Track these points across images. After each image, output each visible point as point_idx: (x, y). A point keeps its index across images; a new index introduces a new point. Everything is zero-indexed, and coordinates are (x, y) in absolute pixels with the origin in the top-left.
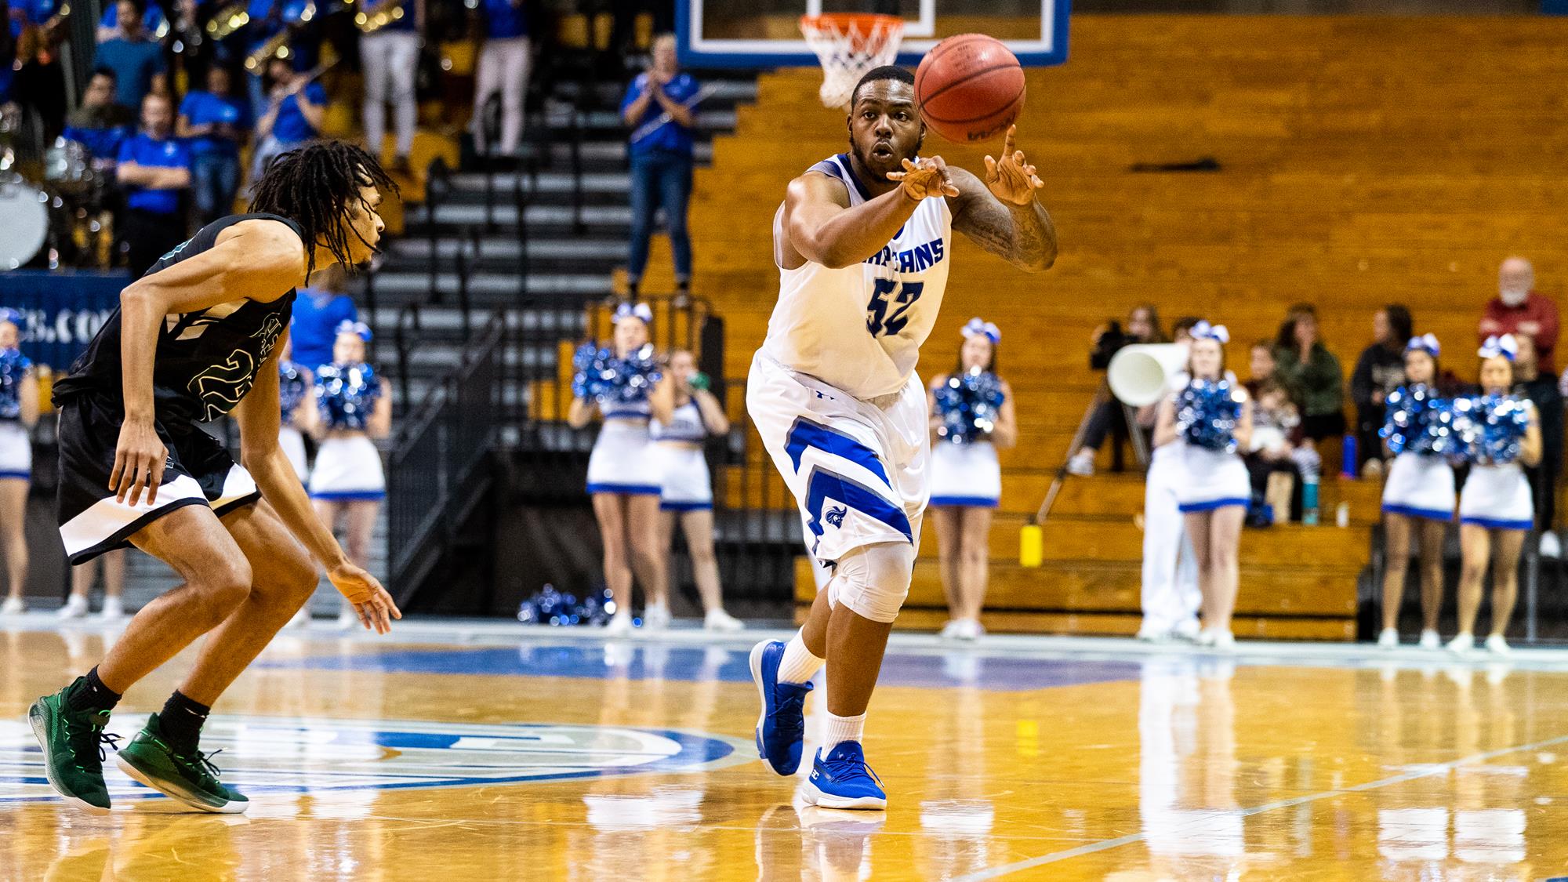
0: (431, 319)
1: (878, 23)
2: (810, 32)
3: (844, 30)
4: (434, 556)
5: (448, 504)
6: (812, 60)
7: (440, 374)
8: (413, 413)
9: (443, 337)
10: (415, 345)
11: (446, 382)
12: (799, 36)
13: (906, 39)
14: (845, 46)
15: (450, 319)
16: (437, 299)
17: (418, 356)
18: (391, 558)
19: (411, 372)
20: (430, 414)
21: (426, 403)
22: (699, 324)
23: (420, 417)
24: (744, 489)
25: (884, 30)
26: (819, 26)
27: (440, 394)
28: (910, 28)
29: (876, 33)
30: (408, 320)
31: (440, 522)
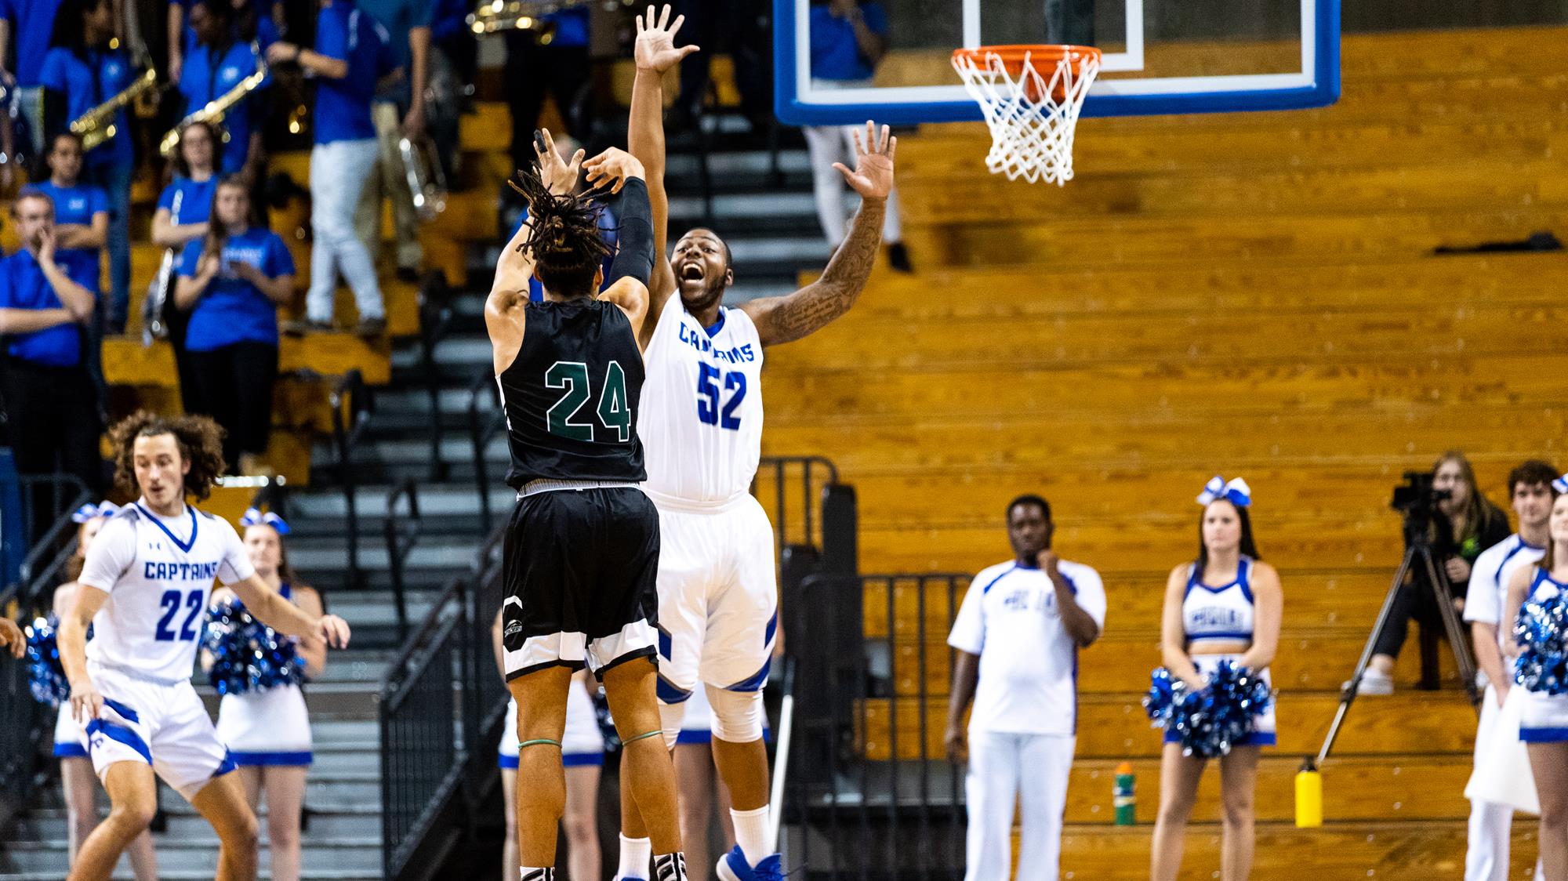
0: (433, 503)
1: (1068, 54)
2: (968, 72)
3: (1015, 67)
4: (450, 841)
5: (467, 765)
6: (971, 112)
7: (451, 581)
8: (413, 637)
9: (451, 529)
10: (412, 543)
11: (460, 592)
12: (954, 79)
13: (1103, 76)
14: (1017, 90)
15: (465, 502)
16: (443, 475)
17: (420, 557)
18: (387, 847)
19: (407, 579)
20: (438, 638)
21: (432, 623)
22: (819, 494)
23: (421, 644)
24: (893, 732)
25: (1075, 64)
26: (980, 63)
27: (452, 608)
28: (1112, 62)
29: (1064, 67)
30: (403, 506)
31: (457, 790)
